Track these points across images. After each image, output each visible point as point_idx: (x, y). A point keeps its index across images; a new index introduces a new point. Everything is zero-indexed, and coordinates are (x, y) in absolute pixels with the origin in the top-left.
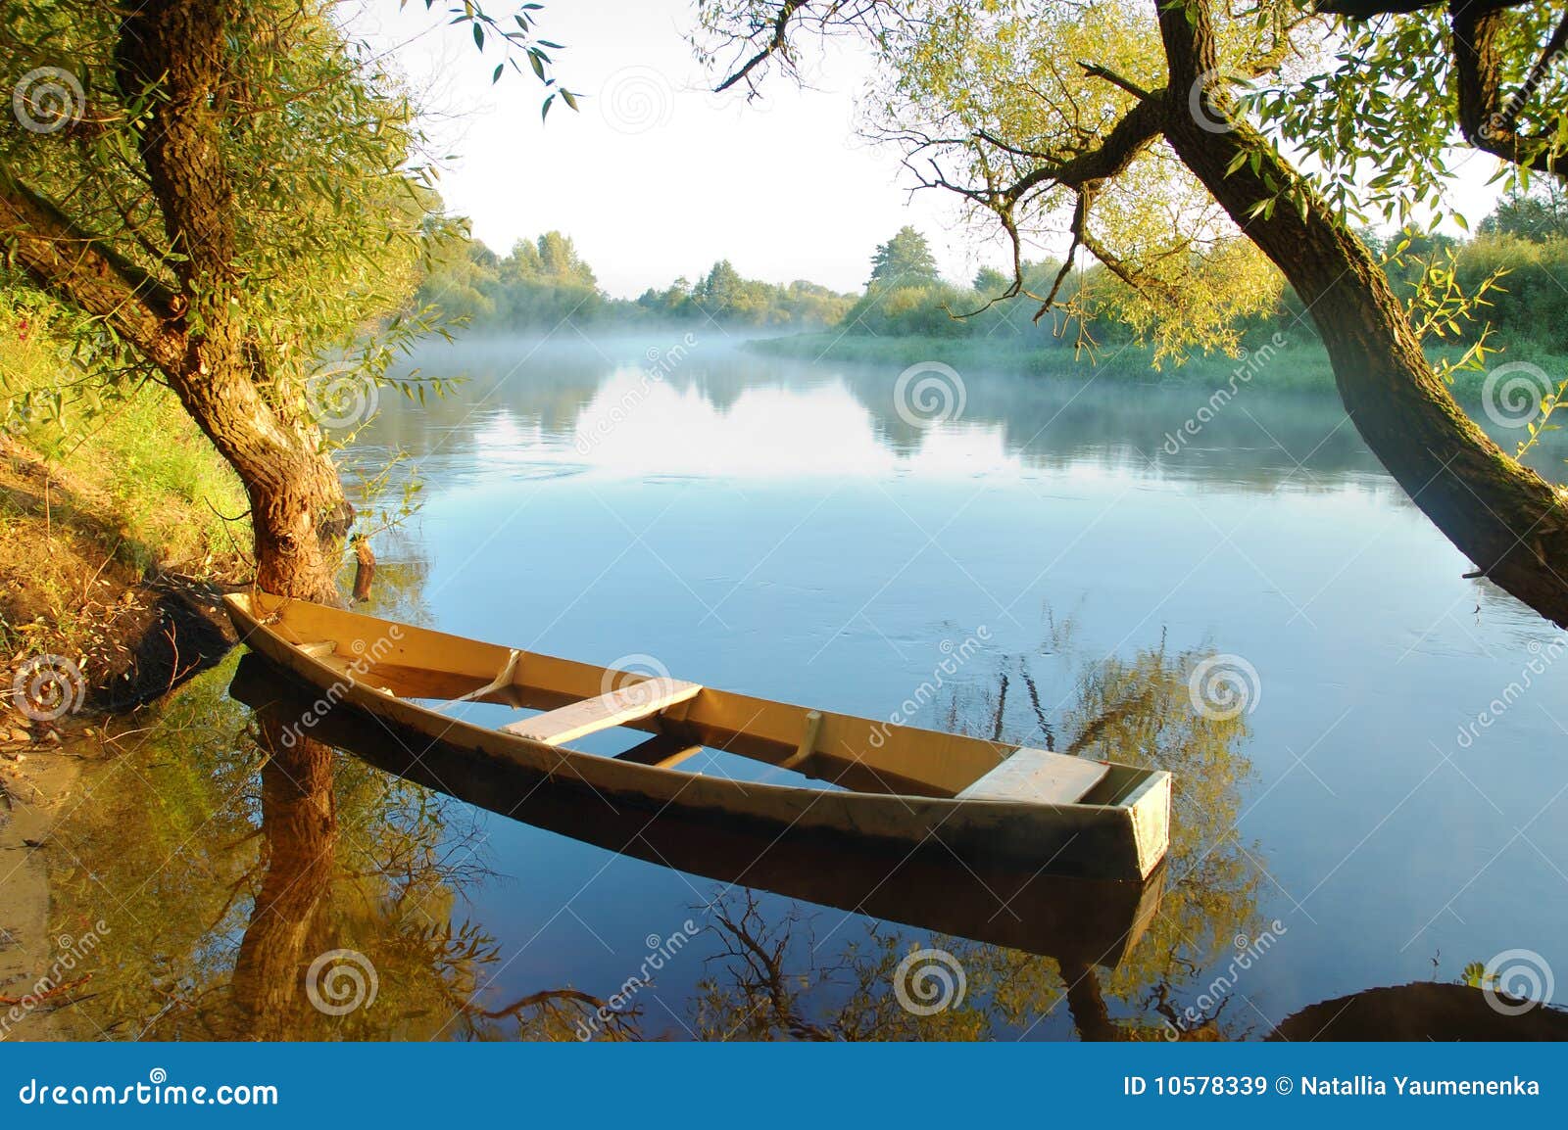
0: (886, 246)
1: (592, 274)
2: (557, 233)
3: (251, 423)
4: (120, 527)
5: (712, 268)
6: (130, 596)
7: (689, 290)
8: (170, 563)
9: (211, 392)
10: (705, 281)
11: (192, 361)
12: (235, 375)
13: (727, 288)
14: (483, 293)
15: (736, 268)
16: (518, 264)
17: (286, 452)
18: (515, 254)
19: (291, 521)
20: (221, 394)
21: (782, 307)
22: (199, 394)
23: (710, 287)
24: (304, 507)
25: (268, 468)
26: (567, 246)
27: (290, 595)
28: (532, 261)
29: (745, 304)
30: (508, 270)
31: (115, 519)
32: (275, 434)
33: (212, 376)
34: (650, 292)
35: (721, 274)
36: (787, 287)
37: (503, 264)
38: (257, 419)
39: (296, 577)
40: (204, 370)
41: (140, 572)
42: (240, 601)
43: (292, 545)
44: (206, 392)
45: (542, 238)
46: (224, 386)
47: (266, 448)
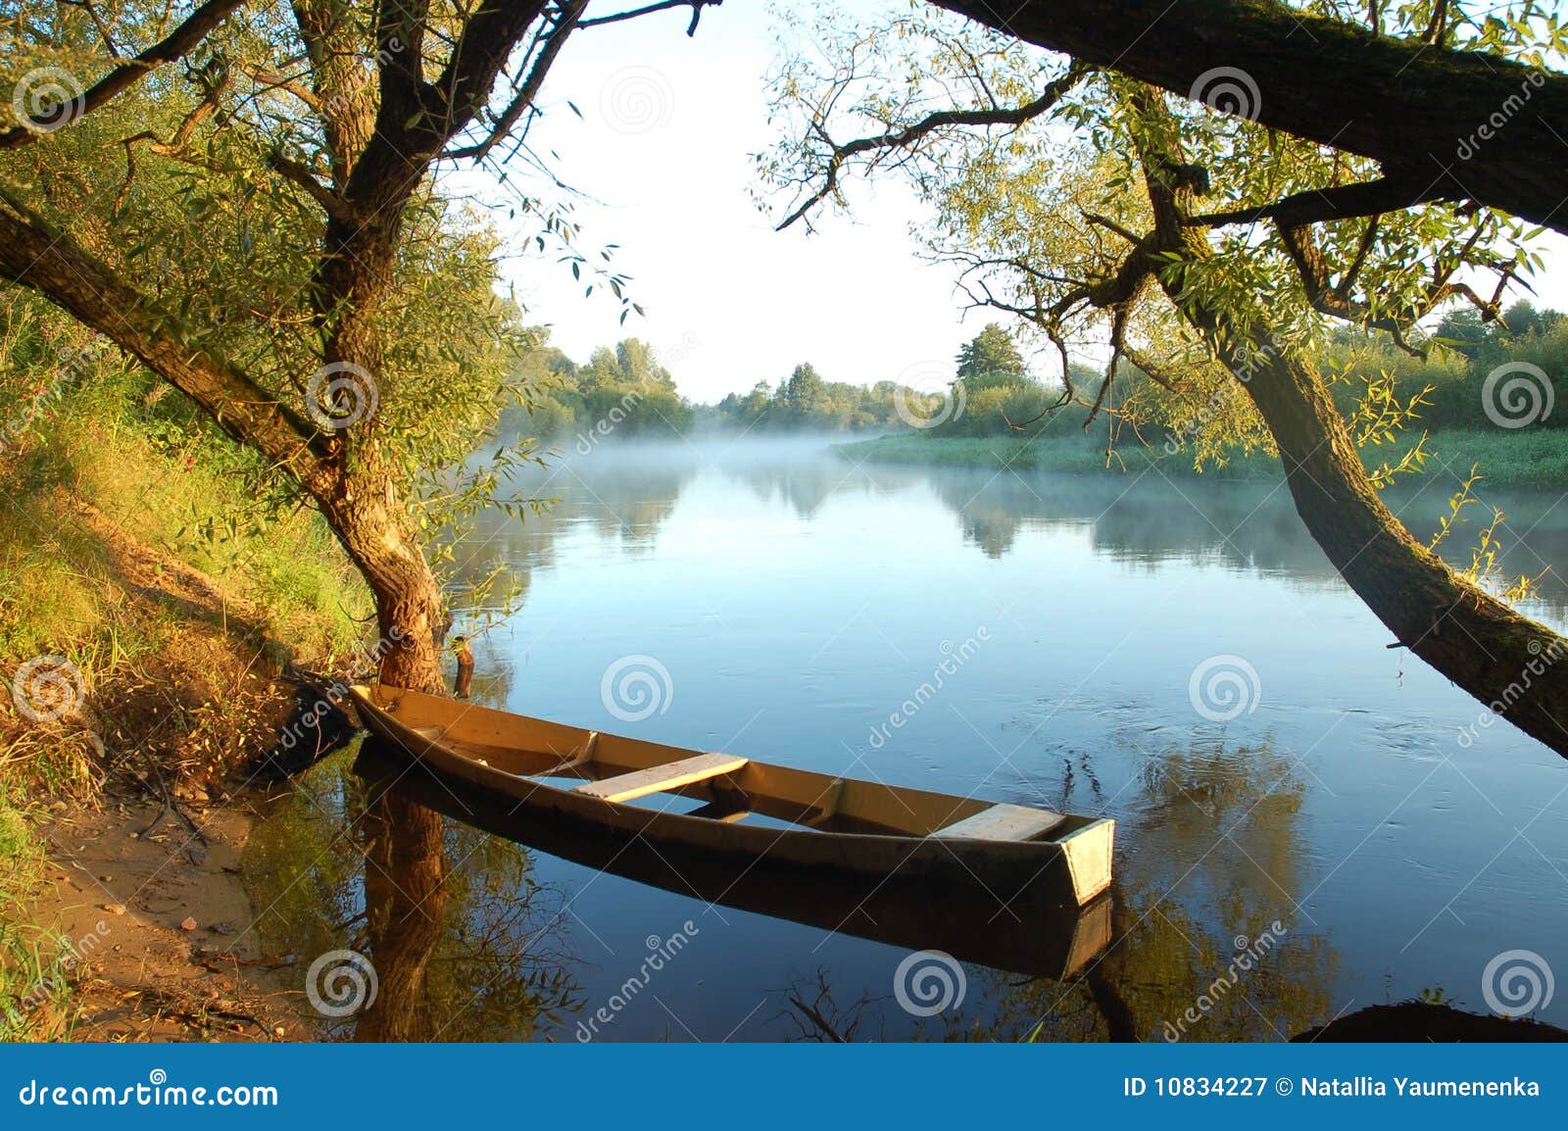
0: (971, 344)
1: (672, 380)
2: (635, 340)
3: (382, 539)
4: (262, 630)
5: (793, 371)
6: (273, 687)
7: (771, 394)
8: (300, 662)
9: (353, 515)
10: (787, 383)
11: (341, 490)
12: (372, 501)
13: (810, 391)
14: (562, 403)
15: (816, 370)
16: (597, 372)
17: (409, 563)
18: (593, 361)
19: (411, 622)
20: (361, 517)
21: (866, 409)
22: (343, 516)
23: (791, 391)
24: (422, 610)
25: (394, 577)
26: (645, 351)
27: (407, 686)
28: (611, 368)
29: (826, 407)
30: (586, 378)
31: (258, 622)
32: (401, 548)
33: (355, 502)
34: (731, 397)
35: (802, 377)
36: (871, 388)
37: (581, 372)
38: (387, 536)
39: (414, 670)
40: (349, 497)
41: (280, 668)
42: (363, 691)
43: (412, 642)
44: (349, 515)
45: (620, 344)
46: (363, 509)
47: (394, 560)
